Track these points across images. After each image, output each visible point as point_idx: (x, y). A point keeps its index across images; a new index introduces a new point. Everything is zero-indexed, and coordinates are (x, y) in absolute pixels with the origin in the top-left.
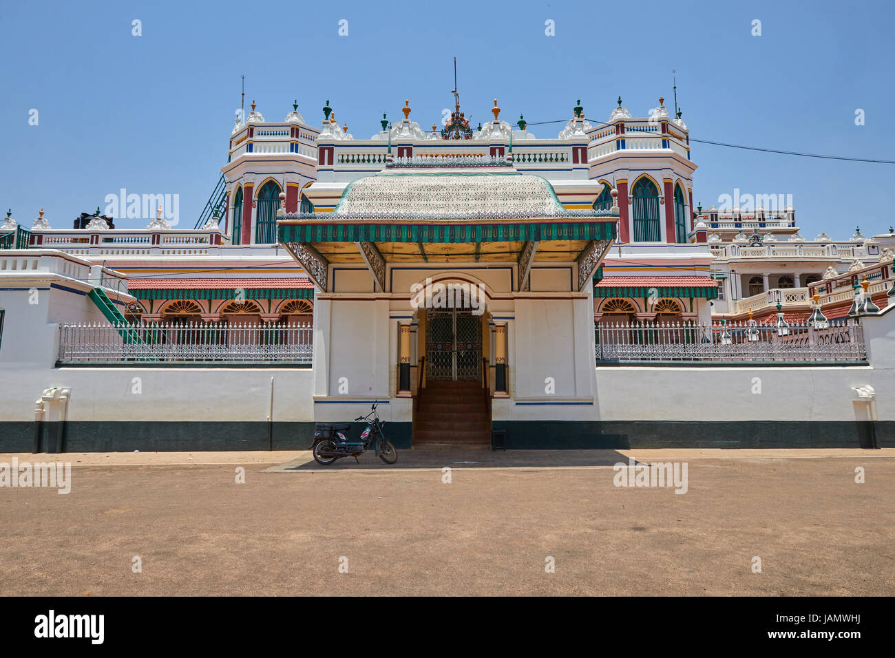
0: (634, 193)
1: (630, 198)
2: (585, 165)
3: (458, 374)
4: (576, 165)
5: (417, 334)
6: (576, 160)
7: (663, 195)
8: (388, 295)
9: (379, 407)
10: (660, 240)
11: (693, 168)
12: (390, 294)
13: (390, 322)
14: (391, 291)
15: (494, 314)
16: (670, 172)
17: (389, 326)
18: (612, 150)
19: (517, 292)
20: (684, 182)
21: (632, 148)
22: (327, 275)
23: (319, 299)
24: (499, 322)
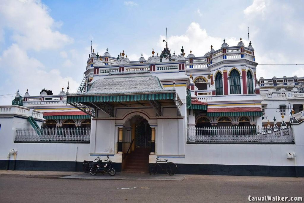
0: (230, 75)
1: (228, 77)
2: (183, 70)
3: (147, 146)
4: (180, 70)
5: (131, 132)
6: (180, 69)
7: (242, 76)
8: (114, 118)
9: (110, 157)
10: (241, 93)
11: (256, 64)
12: (115, 118)
13: (115, 128)
15: (150, 124)
16: (244, 66)
17: (115, 129)
18: (221, 59)
19: (158, 116)
20: (252, 70)
21: (229, 58)
22: (95, 111)
23: (93, 120)
24: (152, 127)
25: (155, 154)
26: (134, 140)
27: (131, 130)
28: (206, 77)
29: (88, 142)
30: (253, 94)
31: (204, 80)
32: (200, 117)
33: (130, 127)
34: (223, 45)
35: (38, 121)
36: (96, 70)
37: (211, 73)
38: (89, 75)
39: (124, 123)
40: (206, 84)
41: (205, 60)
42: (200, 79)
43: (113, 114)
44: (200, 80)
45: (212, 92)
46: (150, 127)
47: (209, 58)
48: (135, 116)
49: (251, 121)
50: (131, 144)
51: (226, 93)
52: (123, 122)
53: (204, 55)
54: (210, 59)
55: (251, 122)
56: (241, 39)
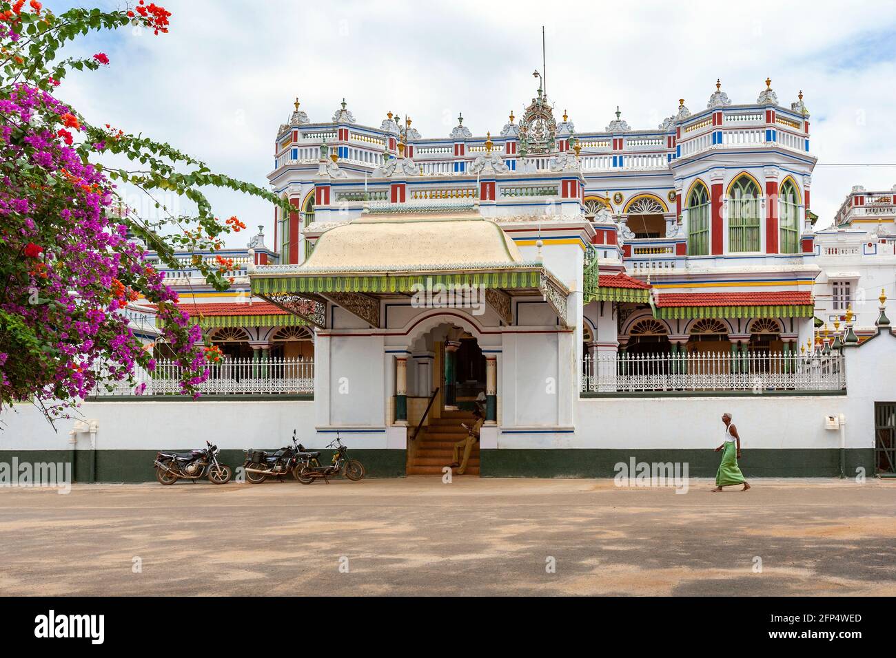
0: (731, 194)
2: (573, 199)
4: (565, 200)
5: (429, 366)
6: (565, 195)
7: (764, 196)
8: (383, 331)
10: (758, 250)
11: (812, 162)
13: (385, 356)
14: (386, 328)
15: (483, 348)
16: (774, 169)
17: (385, 358)
18: (706, 146)
19: (505, 326)
20: (798, 178)
21: (730, 141)
22: (326, 312)
23: (318, 335)
24: (488, 355)
25: (495, 425)
26: (438, 389)
27: (429, 363)
28: (664, 194)
29: (309, 397)
30: (796, 252)
31: (655, 204)
32: (640, 320)
33: (427, 353)
34: (713, 97)
35: (144, 336)
36: (323, 191)
37: (677, 184)
38: (285, 183)
39: (410, 344)
40: (662, 216)
41: (661, 141)
42: (645, 202)
43: (378, 319)
44: (644, 206)
45: (675, 244)
46: (483, 354)
47: (672, 134)
48: (441, 325)
49: (783, 330)
50: (432, 399)
51: (718, 249)
52: (406, 342)
53: (660, 126)
54: (677, 140)
55: (782, 334)
56: (768, 82)
